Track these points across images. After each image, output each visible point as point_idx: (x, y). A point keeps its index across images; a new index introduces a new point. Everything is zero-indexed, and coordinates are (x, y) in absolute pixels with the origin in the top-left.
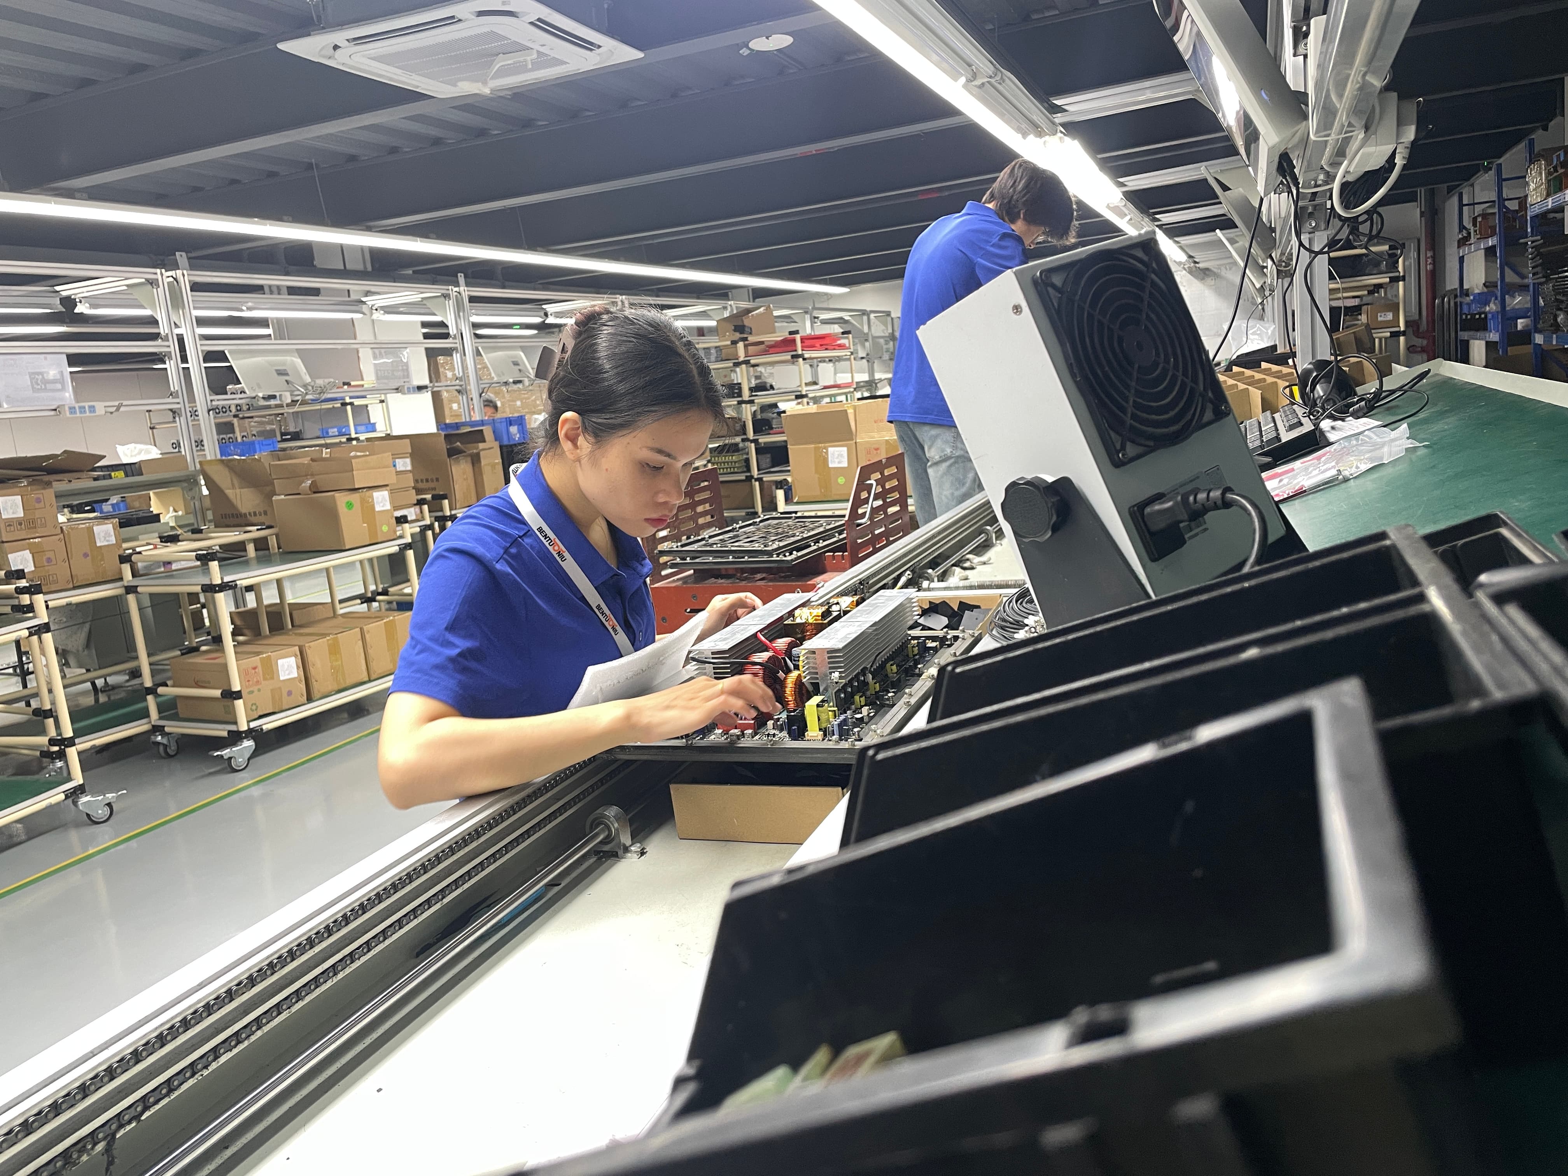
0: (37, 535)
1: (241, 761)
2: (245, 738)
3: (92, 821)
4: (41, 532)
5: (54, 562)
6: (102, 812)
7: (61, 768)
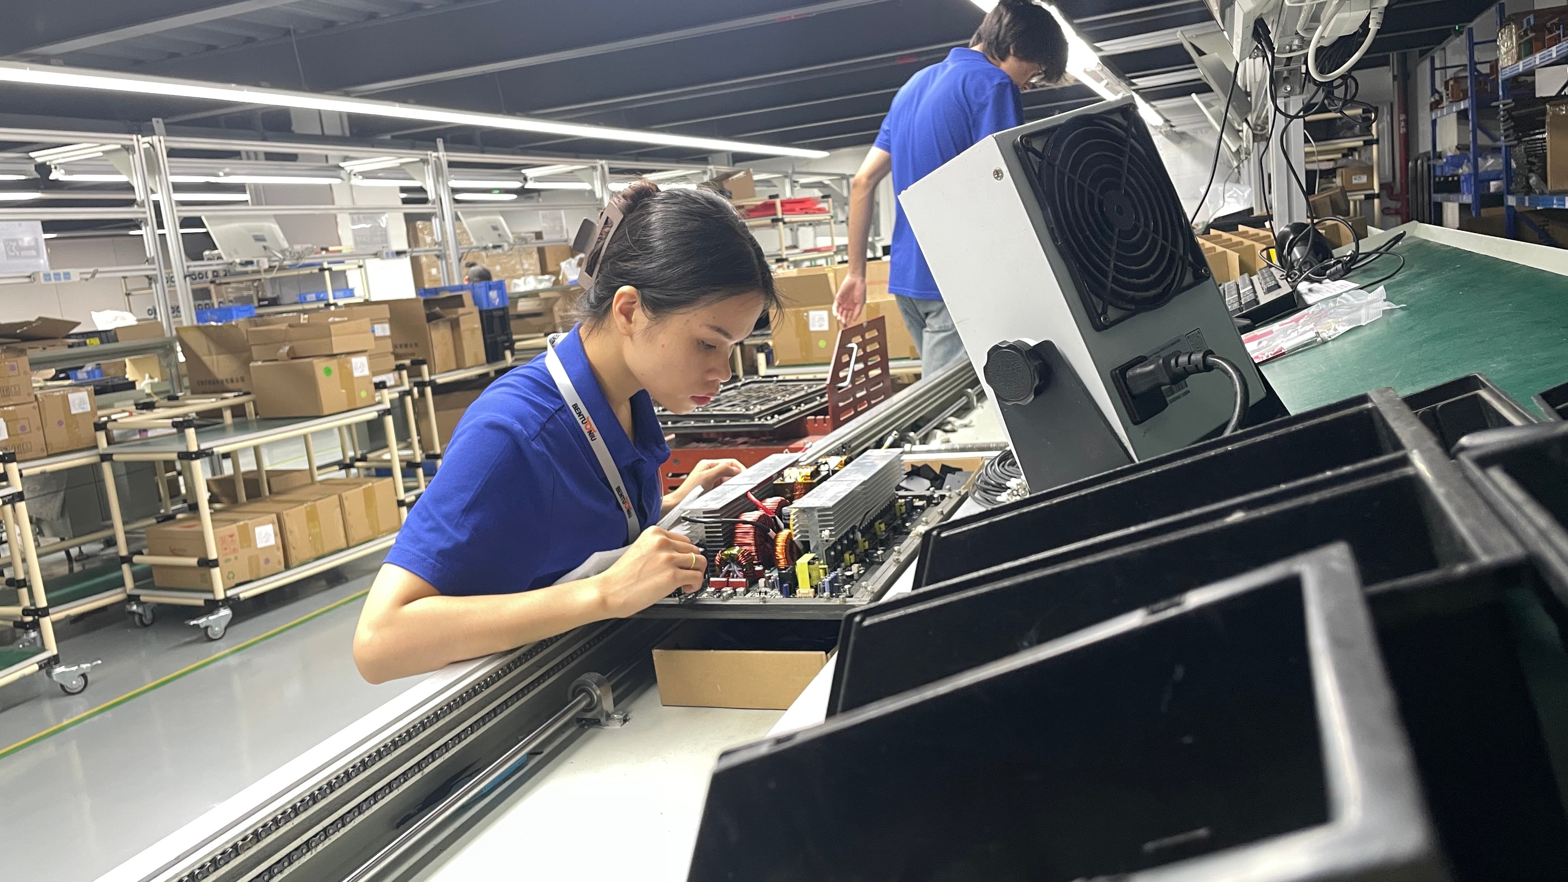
0: (11, 403)
1: (218, 630)
2: (222, 606)
3: (66, 692)
4: (15, 400)
5: (28, 430)
6: (76, 683)
7: (34, 639)
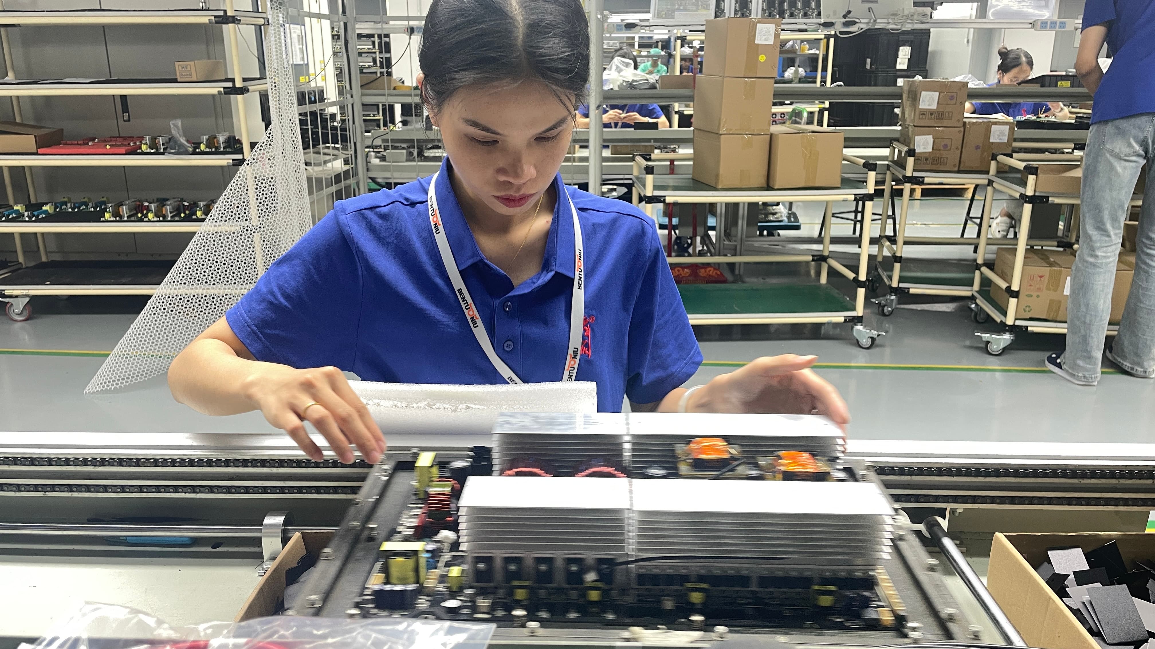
0: (943, 125)
1: (996, 348)
2: (1007, 331)
3: (858, 344)
5: (949, 148)
6: (865, 341)
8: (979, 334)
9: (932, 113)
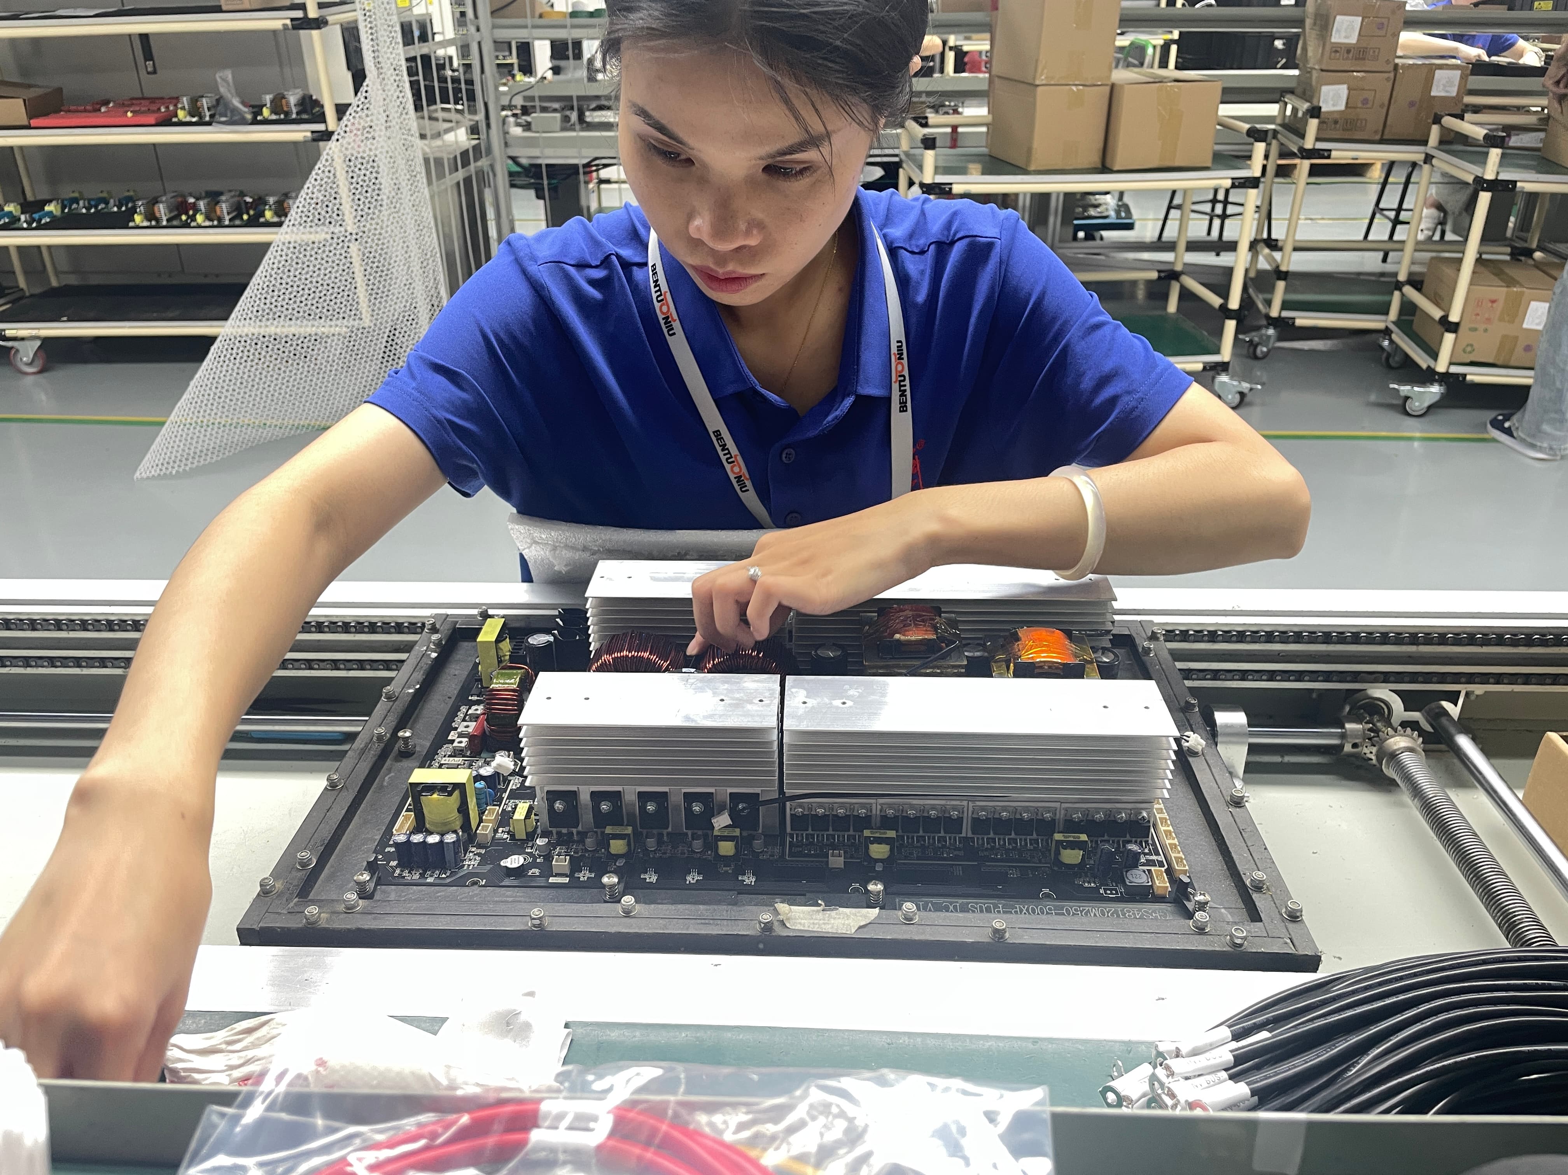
8: (1396, 386)
9: (1348, 49)
